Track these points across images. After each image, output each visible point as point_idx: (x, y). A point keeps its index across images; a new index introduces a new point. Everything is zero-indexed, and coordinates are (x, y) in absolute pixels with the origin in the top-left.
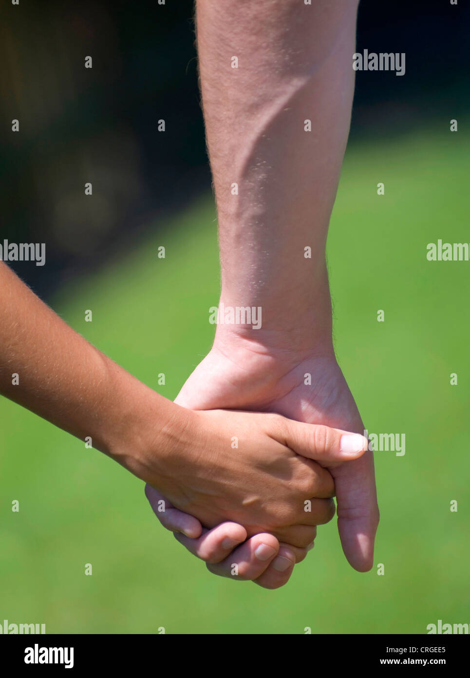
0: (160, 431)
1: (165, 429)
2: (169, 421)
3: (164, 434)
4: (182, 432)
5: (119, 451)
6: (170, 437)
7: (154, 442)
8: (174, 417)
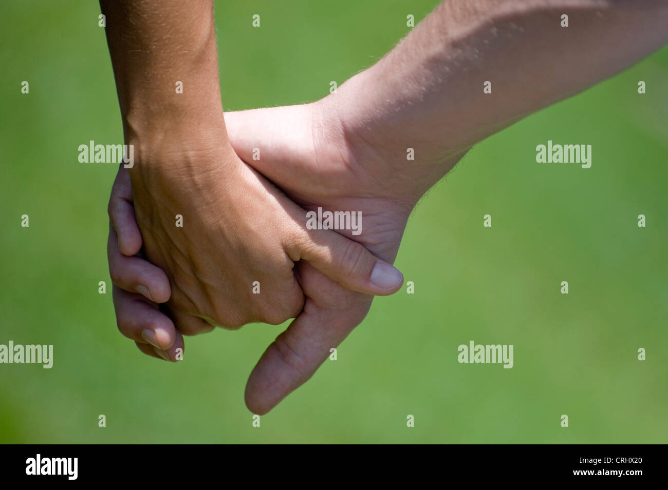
0: (186, 151)
1: (191, 154)
2: (203, 150)
3: (186, 157)
4: (204, 172)
5: (135, 125)
6: (188, 166)
7: (170, 154)
8: (211, 151)
